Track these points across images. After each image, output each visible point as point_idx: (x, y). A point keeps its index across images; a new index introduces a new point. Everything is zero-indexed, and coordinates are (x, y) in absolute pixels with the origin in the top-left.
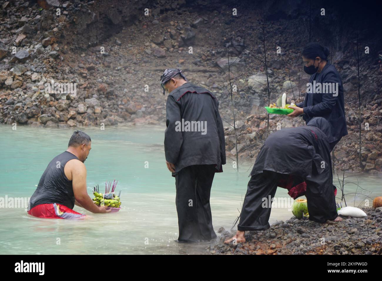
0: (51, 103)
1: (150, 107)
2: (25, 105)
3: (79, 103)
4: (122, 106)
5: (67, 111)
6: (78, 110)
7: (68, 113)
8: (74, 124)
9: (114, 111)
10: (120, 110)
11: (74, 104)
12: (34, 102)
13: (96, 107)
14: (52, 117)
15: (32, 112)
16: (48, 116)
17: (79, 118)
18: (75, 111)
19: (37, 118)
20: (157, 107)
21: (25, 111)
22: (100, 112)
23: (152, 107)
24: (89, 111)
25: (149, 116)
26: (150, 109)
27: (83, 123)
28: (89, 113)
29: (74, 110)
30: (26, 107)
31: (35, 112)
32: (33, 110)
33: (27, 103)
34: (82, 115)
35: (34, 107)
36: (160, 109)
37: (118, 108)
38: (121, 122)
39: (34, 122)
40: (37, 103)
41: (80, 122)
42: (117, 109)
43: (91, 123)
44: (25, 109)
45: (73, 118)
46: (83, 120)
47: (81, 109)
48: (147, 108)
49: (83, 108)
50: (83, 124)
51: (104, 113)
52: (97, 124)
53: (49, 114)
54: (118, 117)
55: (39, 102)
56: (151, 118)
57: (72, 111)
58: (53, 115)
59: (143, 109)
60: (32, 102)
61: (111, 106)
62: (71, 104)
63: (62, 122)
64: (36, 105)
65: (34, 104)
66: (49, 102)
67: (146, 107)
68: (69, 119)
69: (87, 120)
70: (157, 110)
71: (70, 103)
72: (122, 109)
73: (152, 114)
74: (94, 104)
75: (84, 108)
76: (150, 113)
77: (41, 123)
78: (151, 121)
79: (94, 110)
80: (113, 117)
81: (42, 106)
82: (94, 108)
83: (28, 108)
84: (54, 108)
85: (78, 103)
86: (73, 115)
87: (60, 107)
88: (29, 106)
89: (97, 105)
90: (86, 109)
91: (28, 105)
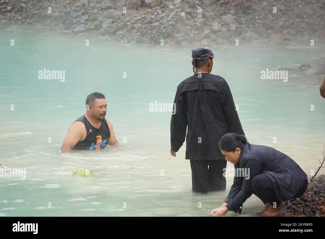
0: (187, 22)
1: (288, 21)
2: (162, 24)
3: (215, 21)
4: (259, 21)
5: (202, 30)
6: (213, 29)
7: (203, 32)
8: (207, 43)
9: (251, 26)
10: (257, 25)
11: (209, 22)
12: (170, 21)
13: (231, 24)
14: (187, 37)
15: (168, 32)
16: (183, 36)
17: (213, 36)
18: (210, 29)
19: (173, 37)
20: (296, 21)
21: (162, 30)
22: (235, 29)
23: (290, 20)
24: (224, 29)
25: (286, 31)
26: (288, 22)
27: (217, 41)
28: (223, 31)
29: (208, 29)
30: (163, 27)
31: (171, 31)
32: (169, 30)
33: (164, 23)
34: (217, 33)
35: (170, 27)
36: (299, 22)
37: (255, 23)
38: (257, 39)
39: (170, 42)
40: (173, 22)
41: (214, 41)
42: (254, 25)
43: (225, 41)
44: (161, 29)
45: (207, 37)
46: (217, 38)
47: (216, 27)
48: (286, 22)
49: (217, 26)
50: (217, 43)
51: (239, 29)
52: (231, 42)
53: (183, 34)
54: (253, 33)
55: (175, 21)
56: (288, 33)
57: (206, 30)
58: (187, 35)
59: (281, 23)
60: (168, 21)
61: (248, 21)
62: (207, 22)
63: (196, 42)
64: (172, 25)
65: (170, 23)
66: (185, 20)
67: (284, 21)
68: (203, 38)
69: (221, 39)
70: (296, 24)
71: (205, 21)
72: (259, 23)
73: (290, 28)
74: (229, 22)
75: (219, 26)
76: (288, 27)
77: (176, 42)
78: (287, 37)
79: (228, 27)
80: (248, 33)
81: (178, 25)
82: (229, 26)
83: (164, 27)
84: (189, 27)
85: (213, 21)
86: (208, 34)
87: (195, 25)
88: (165, 26)
89: (232, 22)
90: (220, 27)
91: (164, 24)
